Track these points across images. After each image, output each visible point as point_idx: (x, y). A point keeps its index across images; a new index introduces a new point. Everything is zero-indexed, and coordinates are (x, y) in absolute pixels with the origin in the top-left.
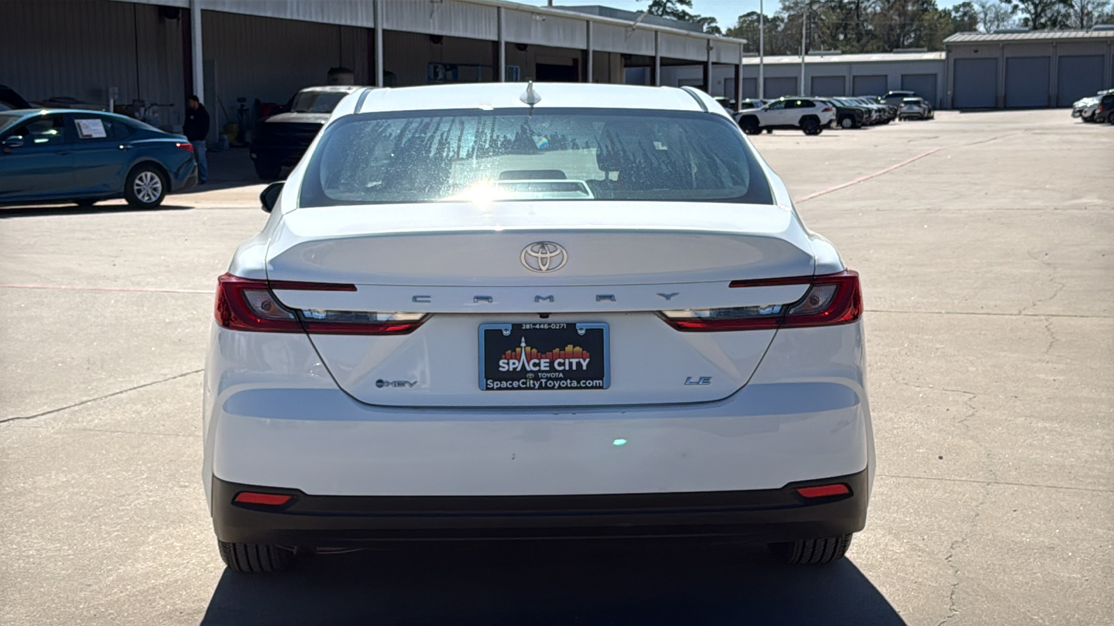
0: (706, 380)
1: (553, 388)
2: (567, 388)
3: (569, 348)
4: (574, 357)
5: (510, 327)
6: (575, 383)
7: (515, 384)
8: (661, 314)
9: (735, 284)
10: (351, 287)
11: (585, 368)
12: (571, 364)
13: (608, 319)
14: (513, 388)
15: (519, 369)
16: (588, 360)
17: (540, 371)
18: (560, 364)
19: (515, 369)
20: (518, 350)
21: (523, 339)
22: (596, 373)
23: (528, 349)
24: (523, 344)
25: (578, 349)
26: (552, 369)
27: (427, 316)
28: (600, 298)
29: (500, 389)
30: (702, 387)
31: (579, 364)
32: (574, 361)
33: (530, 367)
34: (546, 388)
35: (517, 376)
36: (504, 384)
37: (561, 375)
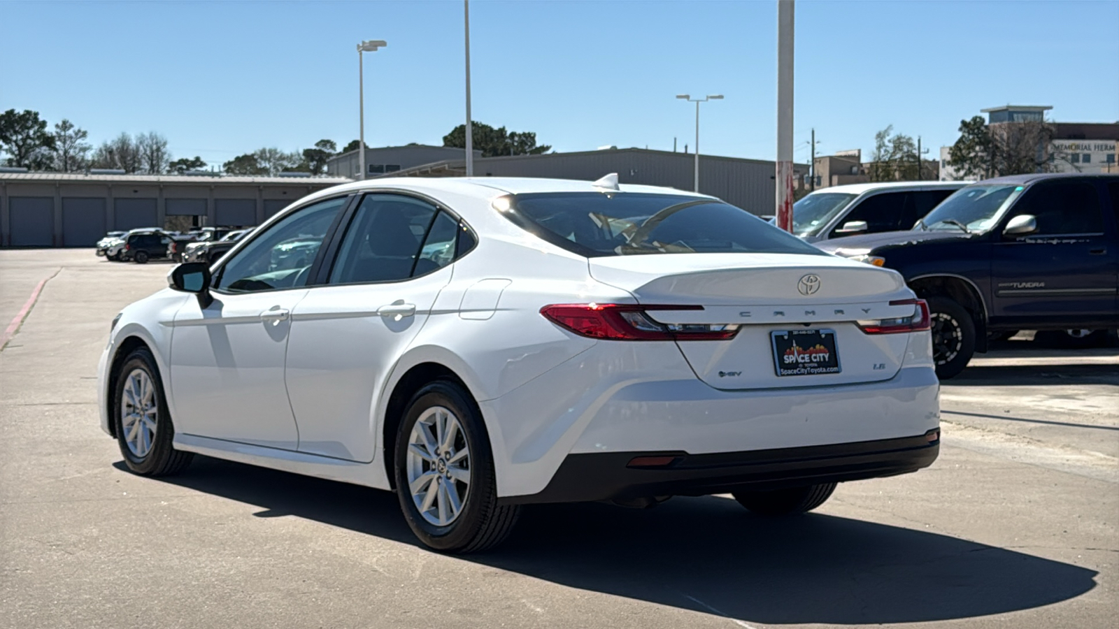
0: (882, 366)
1: (814, 374)
2: (821, 373)
3: (818, 346)
4: (821, 353)
5: (787, 333)
6: (824, 370)
7: (795, 371)
8: (856, 323)
9: (892, 303)
10: (700, 308)
11: (827, 359)
12: (820, 357)
13: (835, 328)
14: (794, 375)
15: (794, 362)
16: (828, 354)
17: (805, 363)
18: (815, 358)
19: (793, 361)
20: (792, 348)
21: (794, 341)
22: (832, 363)
23: (797, 347)
24: (794, 345)
25: (822, 347)
26: (811, 362)
27: (740, 327)
28: (837, 312)
29: (788, 375)
30: (881, 371)
31: (824, 357)
32: (821, 355)
33: (800, 360)
34: (810, 373)
35: (794, 365)
36: (790, 372)
37: (816, 365)
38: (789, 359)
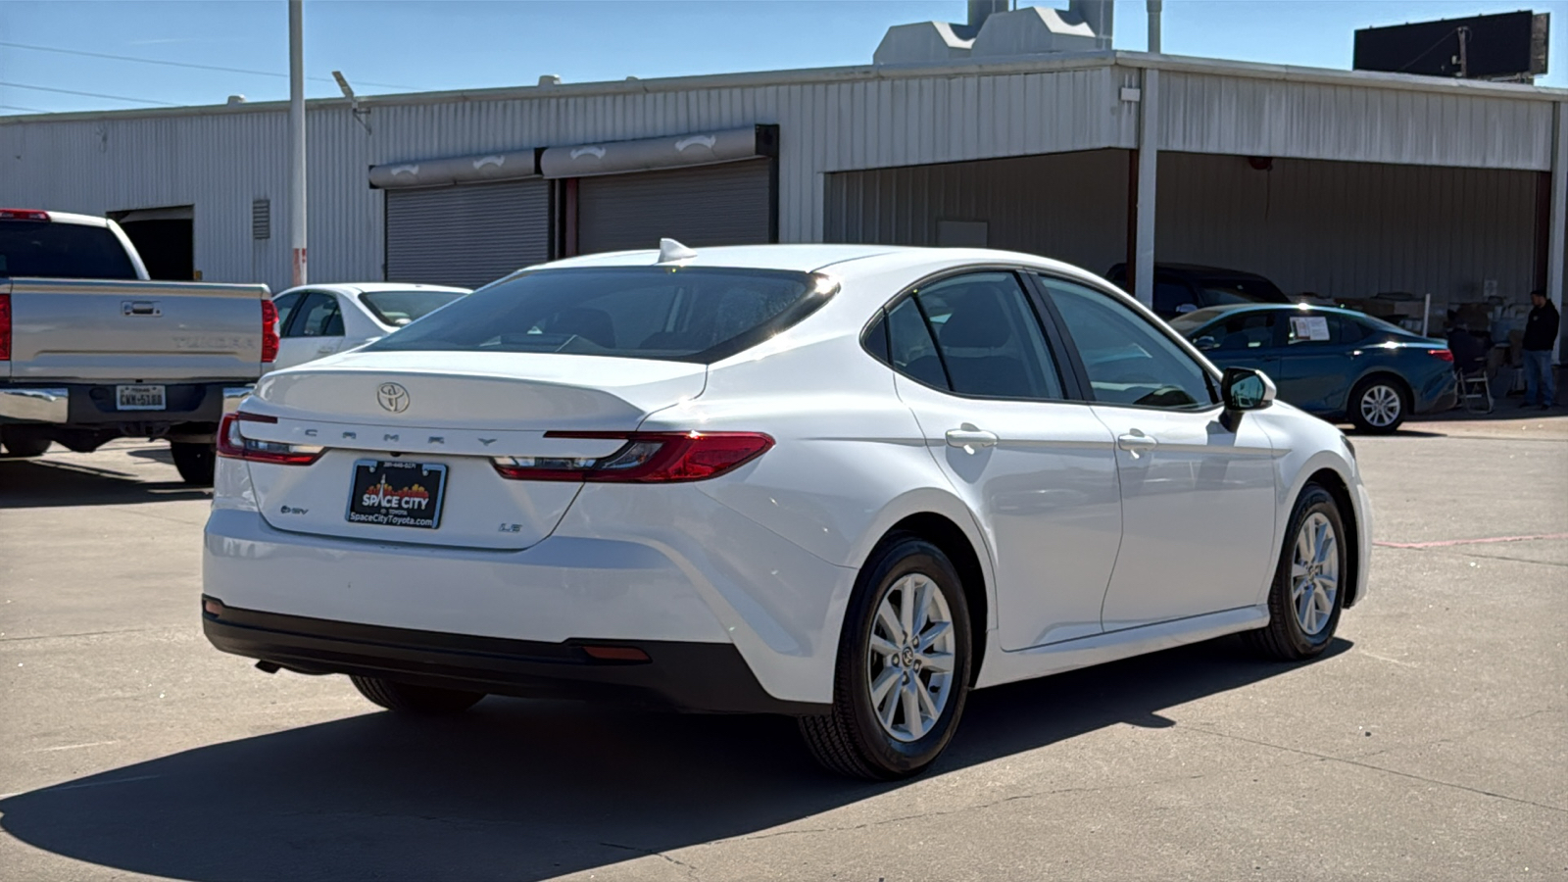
0: (516, 528)
1: (395, 524)
2: (406, 525)
3: (415, 487)
4: (417, 497)
5: (375, 464)
6: (412, 522)
7: (371, 518)
8: (491, 460)
9: (549, 434)
10: (274, 420)
11: (423, 507)
12: (414, 502)
13: (450, 462)
14: (368, 522)
15: (376, 505)
16: (427, 500)
17: (391, 508)
18: (407, 502)
19: (374, 504)
20: (379, 486)
21: (384, 477)
22: (428, 514)
23: (386, 486)
24: (383, 481)
25: (422, 489)
26: (400, 507)
27: (326, 450)
28: (433, 439)
29: (359, 521)
30: (515, 535)
31: (420, 503)
32: (417, 500)
33: (384, 504)
34: (391, 524)
35: (375, 510)
36: (363, 517)
37: (405, 513)
38: (369, 500)
